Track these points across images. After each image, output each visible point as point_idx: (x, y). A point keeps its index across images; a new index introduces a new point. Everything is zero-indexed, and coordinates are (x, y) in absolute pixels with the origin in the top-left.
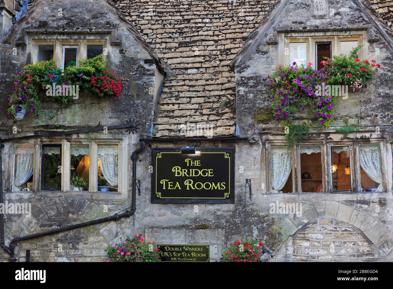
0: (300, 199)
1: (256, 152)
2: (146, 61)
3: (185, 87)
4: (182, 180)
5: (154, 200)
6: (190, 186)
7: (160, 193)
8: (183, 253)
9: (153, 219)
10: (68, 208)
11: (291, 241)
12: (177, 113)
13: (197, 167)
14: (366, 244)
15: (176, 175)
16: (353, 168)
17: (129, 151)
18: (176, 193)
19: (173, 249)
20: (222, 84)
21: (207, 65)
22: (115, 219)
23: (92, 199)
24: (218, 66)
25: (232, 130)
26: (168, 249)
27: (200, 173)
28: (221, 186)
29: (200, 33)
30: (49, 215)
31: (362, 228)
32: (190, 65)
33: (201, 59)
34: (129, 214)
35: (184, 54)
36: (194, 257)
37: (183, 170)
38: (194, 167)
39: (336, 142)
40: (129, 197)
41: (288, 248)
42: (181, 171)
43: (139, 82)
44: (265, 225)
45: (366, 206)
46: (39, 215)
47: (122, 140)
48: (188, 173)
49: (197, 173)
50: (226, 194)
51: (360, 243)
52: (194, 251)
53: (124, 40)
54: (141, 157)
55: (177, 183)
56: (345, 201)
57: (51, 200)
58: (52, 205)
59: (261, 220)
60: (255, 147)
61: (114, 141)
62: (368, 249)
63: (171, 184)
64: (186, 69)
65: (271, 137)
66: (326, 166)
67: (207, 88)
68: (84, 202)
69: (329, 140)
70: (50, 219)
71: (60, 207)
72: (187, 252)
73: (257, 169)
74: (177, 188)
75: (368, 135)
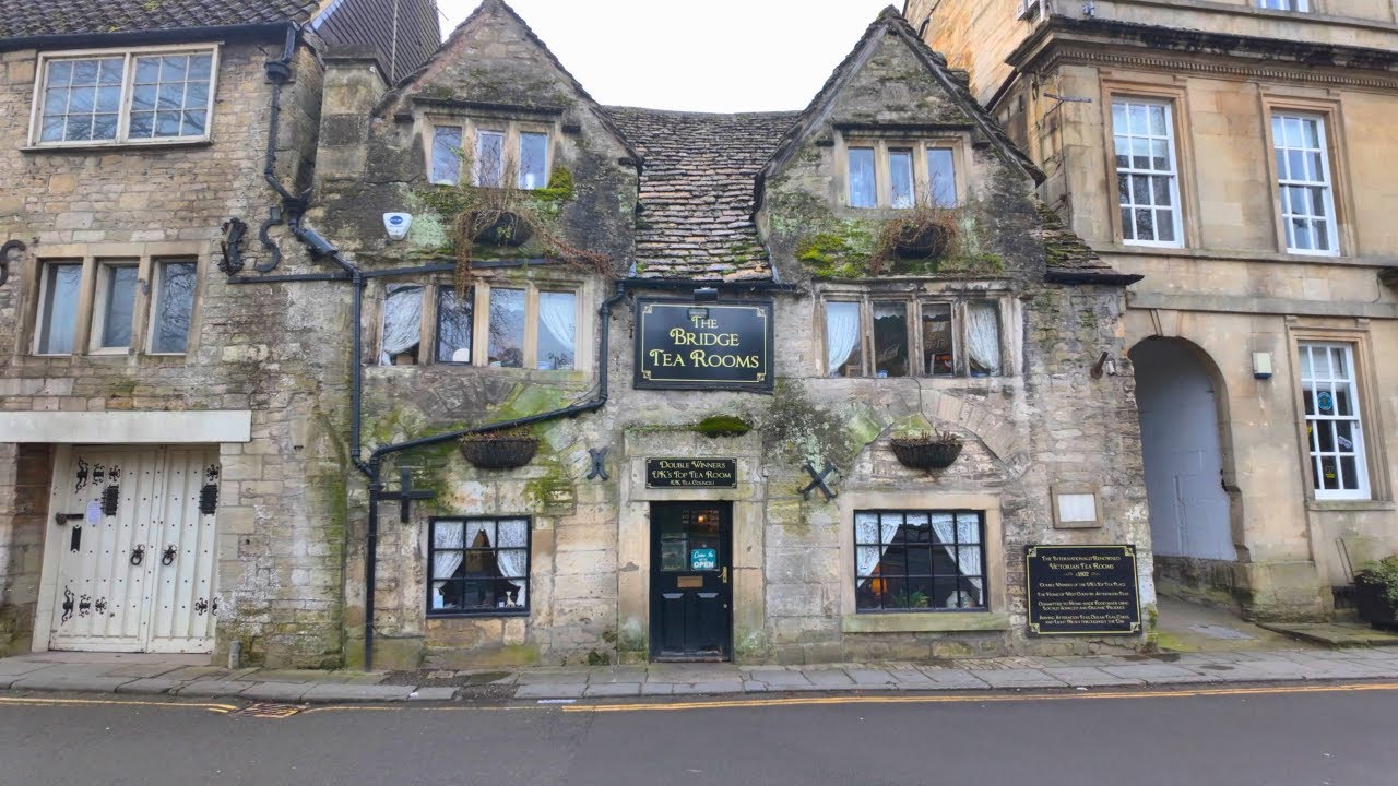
0: (879, 385)
1: (805, 309)
2: (622, 162)
3: (672, 225)
4: (685, 351)
5: (639, 384)
6: (699, 362)
7: (649, 373)
8: (691, 473)
9: (637, 416)
10: (485, 395)
11: (869, 453)
12: (667, 252)
13: (711, 331)
14: (986, 458)
15: (677, 343)
16: (958, 339)
17: (595, 301)
18: (677, 371)
19: (673, 465)
20: (727, 223)
21: (696, 201)
22: (573, 414)
23: (529, 380)
24: (714, 203)
25: (767, 273)
26: (665, 465)
27: (717, 339)
28: (751, 362)
29: (677, 167)
30: (448, 406)
31: (979, 432)
32: (670, 201)
33: (687, 195)
34: (595, 407)
35: (661, 188)
36: (710, 479)
37: (688, 335)
38: (706, 330)
39: (934, 296)
40: (594, 378)
41: (864, 464)
42: (685, 335)
43: (613, 193)
44: (826, 426)
45: (983, 398)
46: (429, 406)
47: (583, 282)
48: (697, 339)
49: (711, 339)
50: (759, 375)
51: (977, 457)
52: (710, 469)
53: (584, 127)
54: (615, 312)
55: (679, 356)
56: (949, 389)
57: (453, 380)
58: (456, 389)
59: (819, 418)
60: (803, 303)
61: (569, 284)
62: (990, 466)
63: (667, 357)
64: (668, 204)
65: (830, 287)
66: (916, 333)
67: (703, 227)
68: (515, 385)
69: (922, 293)
70: (450, 413)
71: (471, 392)
72: (699, 470)
73: (807, 338)
74: (679, 363)
75: (984, 285)
